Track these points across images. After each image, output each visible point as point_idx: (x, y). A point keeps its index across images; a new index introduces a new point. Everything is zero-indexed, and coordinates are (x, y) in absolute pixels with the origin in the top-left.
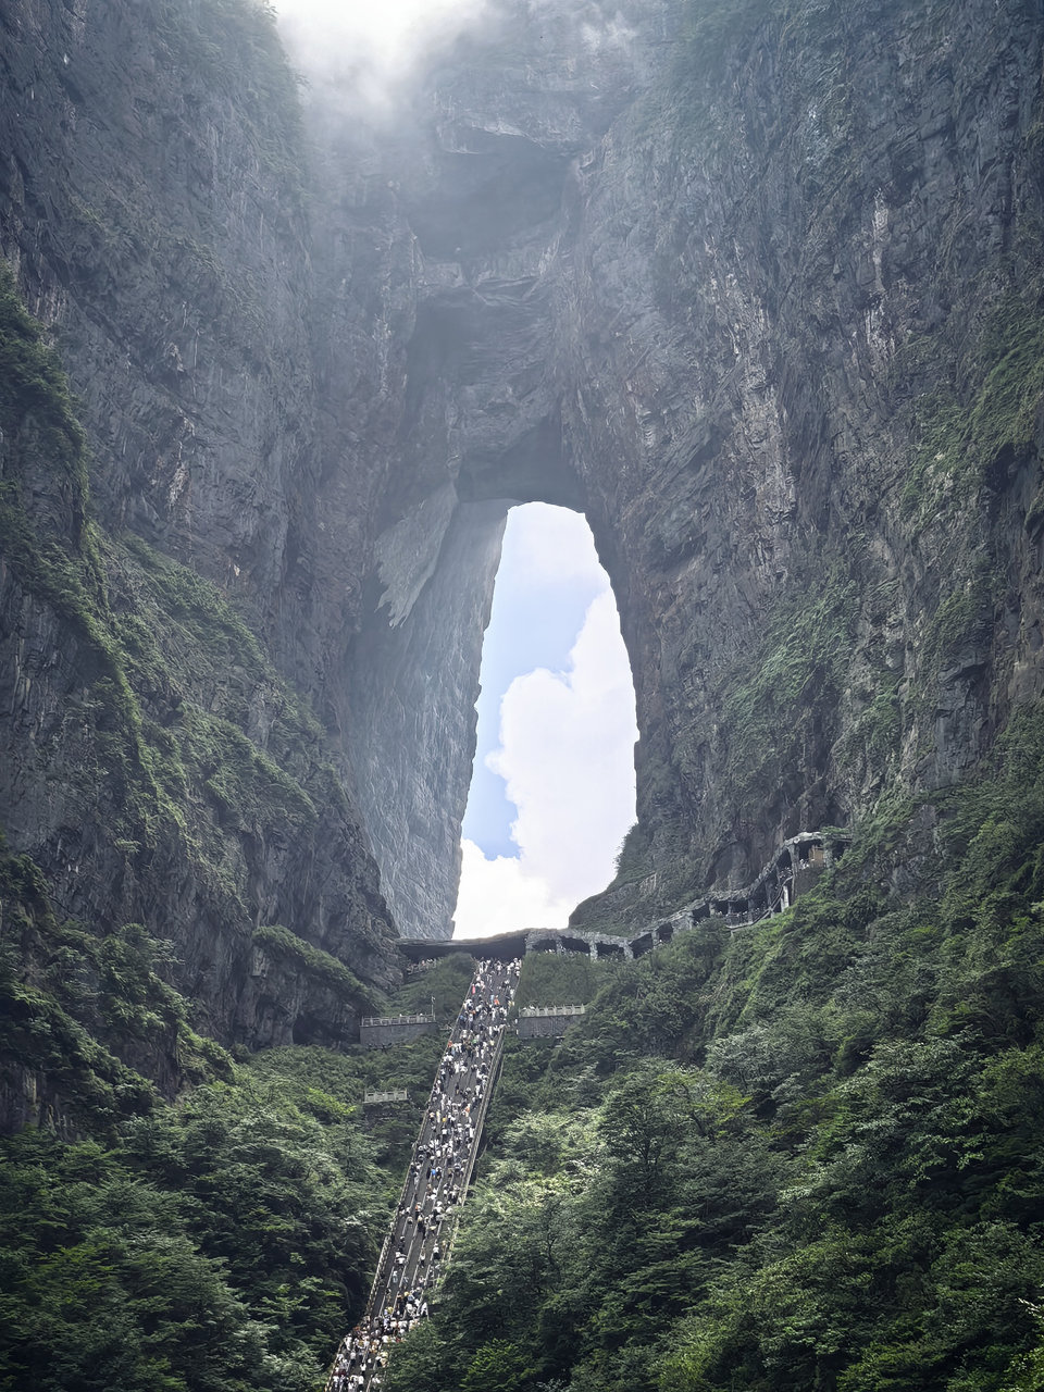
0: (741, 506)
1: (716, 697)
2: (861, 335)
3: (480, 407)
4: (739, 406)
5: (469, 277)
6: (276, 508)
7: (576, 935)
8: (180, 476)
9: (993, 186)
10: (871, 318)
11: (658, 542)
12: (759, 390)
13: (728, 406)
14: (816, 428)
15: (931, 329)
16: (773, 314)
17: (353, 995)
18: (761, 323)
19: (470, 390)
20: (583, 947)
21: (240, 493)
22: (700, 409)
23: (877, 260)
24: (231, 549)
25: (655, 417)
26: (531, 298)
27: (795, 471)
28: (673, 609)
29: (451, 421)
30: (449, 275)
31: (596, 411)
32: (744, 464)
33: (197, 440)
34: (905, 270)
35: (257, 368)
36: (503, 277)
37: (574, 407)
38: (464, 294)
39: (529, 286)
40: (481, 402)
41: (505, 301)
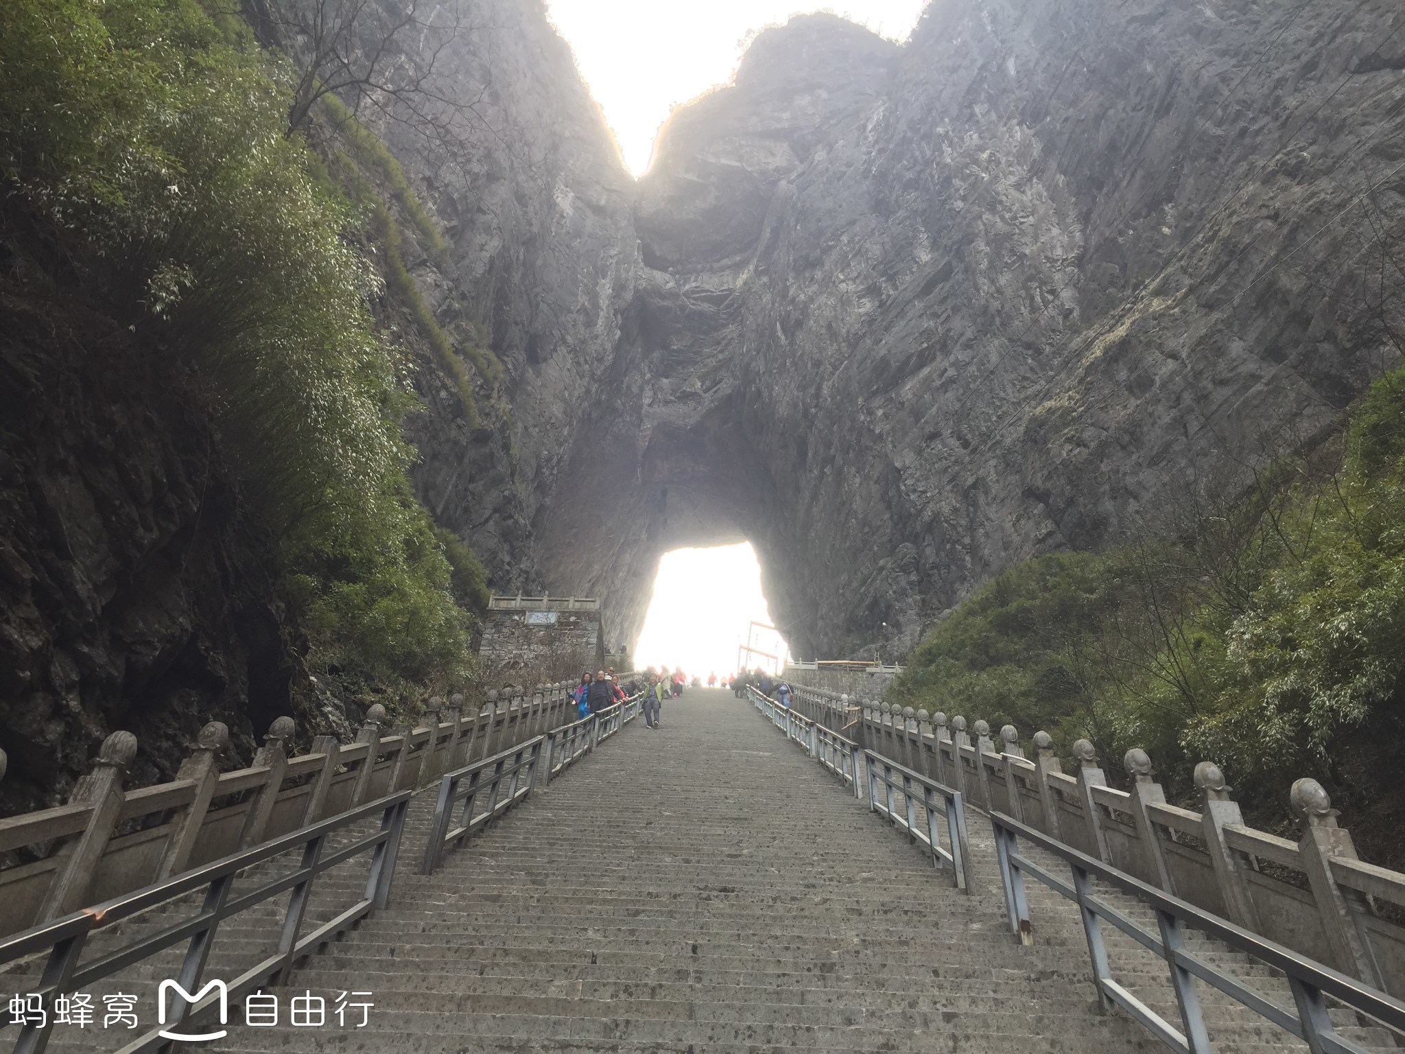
0: (1005, 278)
3: (671, 395)
4: (992, 207)
5: (679, 284)
12: (1019, 185)
13: (977, 213)
19: (665, 382)
25: (870, 289)
26: (728, 306)
29: (647, 401)
30: (664, 280)
31: (797, 327)
36: (707, 287)
38: (673, 295)
39: (726, 297)
40: (674, 391)
41: (705, 307)
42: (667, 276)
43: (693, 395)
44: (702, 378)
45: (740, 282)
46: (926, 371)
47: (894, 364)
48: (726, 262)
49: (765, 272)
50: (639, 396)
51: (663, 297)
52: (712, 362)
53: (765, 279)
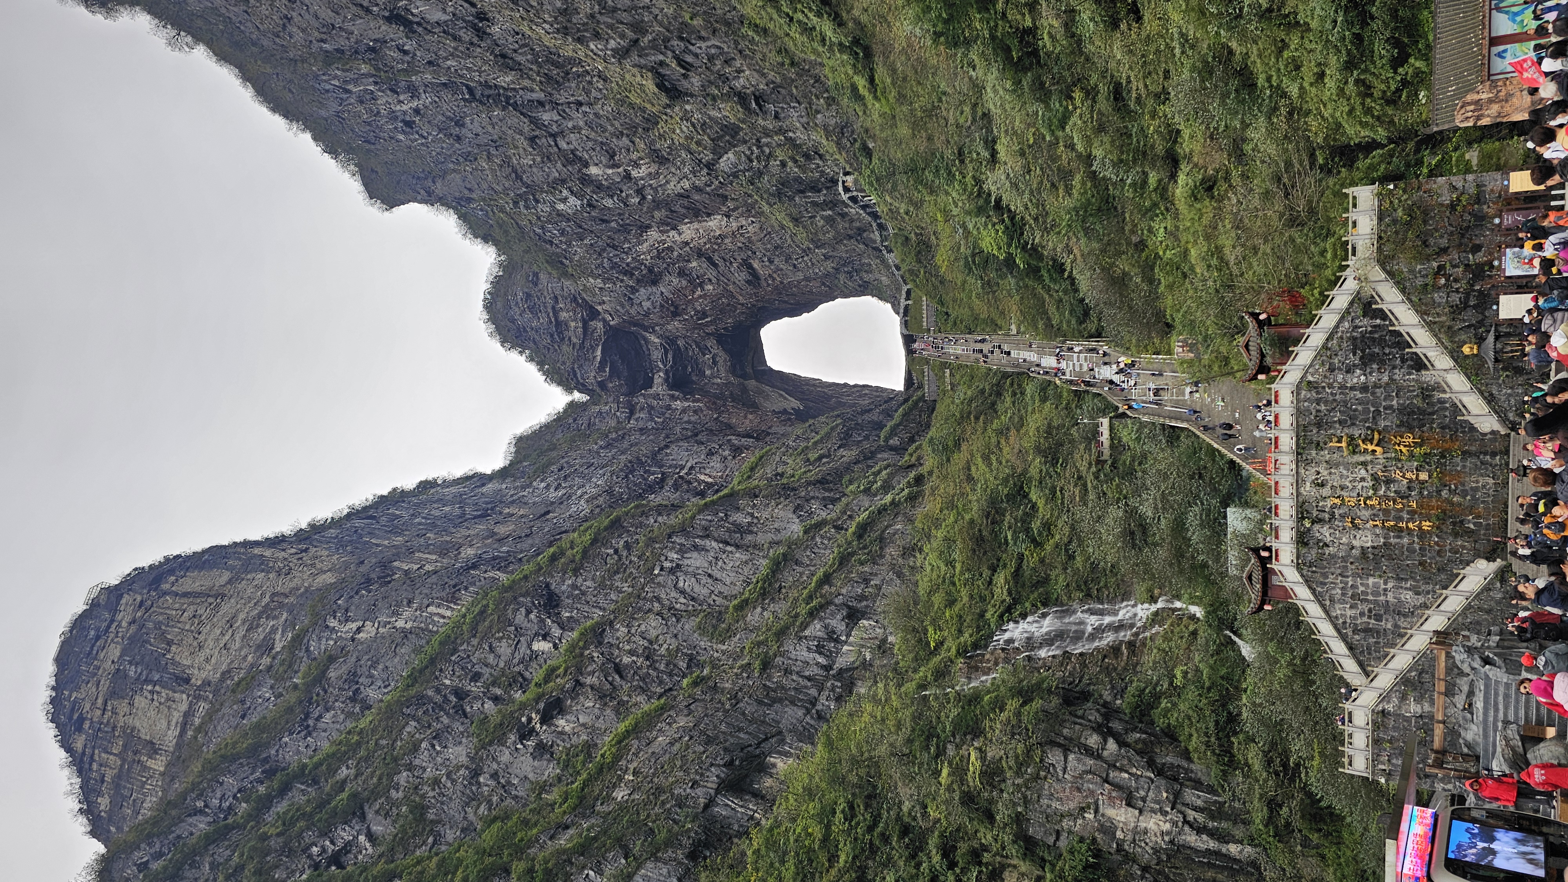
0: (727, 241)
1: (804, 251)
2: (642, 179)
3: (714, 369)
4: (687, 243)
5: (660, 370)
7: (902, 311)
9: (567, 110)
10: (634, 173)
11: (748, 282)
12: (680, 234)
13: (687, 249)
14: (685, 202)
15: (633, 142)
16: (649, 227)
17: (916, 403)
19: (708, 372)
20: (907, 308)
22: (694, 264)
23: (610, 171)
24: (734, 457)
25: (701, 285)
27: (709, 215)
28: (775, 275)
29: (718, 381)
30: (659, 378)
31: (704, 315)
32: (709, 241)
34: (612, 157)
38: (667, 373)
39: (665, 348)
40: (712, 368)
41: (670, 356)
42: (656, 376)
43: (714, 359)
44: (704, 355)
45: (657, 340)
46: (755, 266)
47: (749, 278)
48: (644, 348)
49: (653, 328)
50: (718, 384)
51: (668, 377)
52: (697, 350)
53: (657, 328)
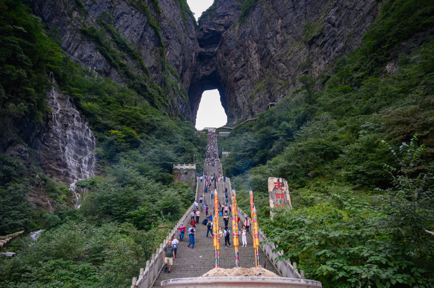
0: (251, 70)
1: (246, 96)
2: (276, 38)
4: (251, 56)
5: (206, 50)
6: (181, 63)
8: (168, 52)
9: (303, 10)
10: (278, 35)
12: (254, 54)
13: (249, 56)
14: (267, 54)
16: (257, 43)
18: (255, 45)
19: (204, 67)
20: (226, 129)
21: (177, 57)
22: (243, 60)
23: (279, 27)
24: (175, 65)
25: (235, 63)
27: (261, 63)
28: (238, 87)
30: (203, 50)
31: (224, 65)
32: (251, 64)
33: (171, 49)
34: (285, 27)
35: (180, 43)
36: (210, 51)
37: (221, 66)
39: (213, 53)
41: (210, 54)
43: (208, 70)
44: (210, 66)
45: (216, 50)
46: (242, 80)
47: (237, 79)
49: (220, 49)
50: (200, 70)
51: (203, 53)
52: (212, 64)
